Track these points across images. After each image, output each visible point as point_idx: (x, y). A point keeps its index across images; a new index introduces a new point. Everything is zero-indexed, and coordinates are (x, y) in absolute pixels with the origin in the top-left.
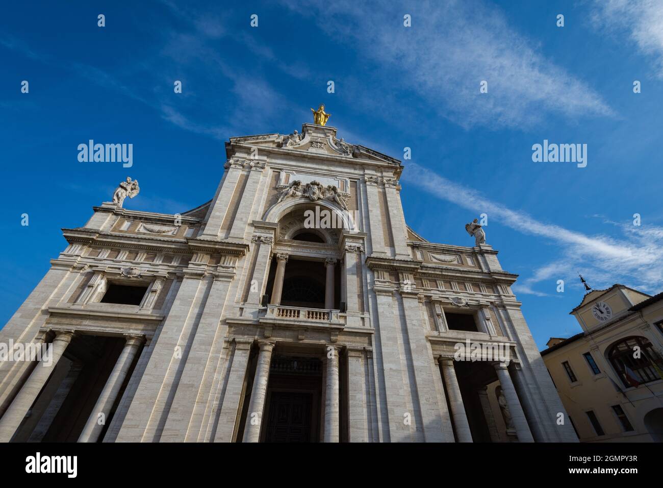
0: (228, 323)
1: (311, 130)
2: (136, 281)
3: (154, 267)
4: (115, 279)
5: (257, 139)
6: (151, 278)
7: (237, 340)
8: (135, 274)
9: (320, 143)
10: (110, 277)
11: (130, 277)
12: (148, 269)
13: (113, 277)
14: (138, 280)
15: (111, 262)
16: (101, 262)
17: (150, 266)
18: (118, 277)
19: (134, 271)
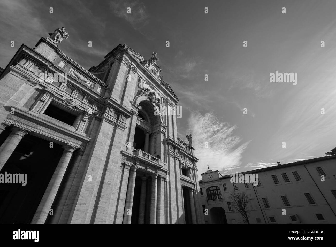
0: (123, 154)
1: (153, 64)
2: (72, 109)
3: (83, 105)
4: (58, 102)
5: (135, 54)
6: (82, 111)
7: (126, 163)
8: (73, 105)
9: (155, 73)
10: (55, 99)
11: (69, 106)
12: (80, 105)
13: (57, 100)
14: (73, 109)
15: (56, 89)
16: (49, 85)
17: (81, 103)
18: (61, 102)
19: (73, 103)
